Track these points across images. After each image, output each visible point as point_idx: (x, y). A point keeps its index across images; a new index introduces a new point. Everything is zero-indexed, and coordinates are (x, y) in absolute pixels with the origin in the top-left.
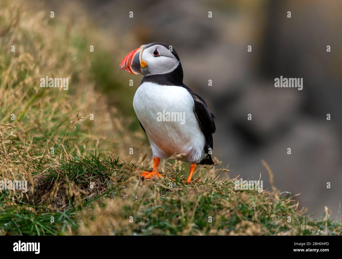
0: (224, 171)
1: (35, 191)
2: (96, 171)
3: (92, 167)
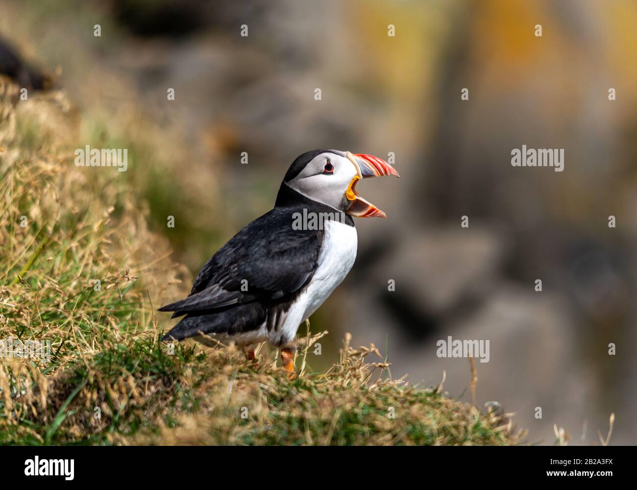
0: (380, 366)
1: (50, 402)
2: (157, 367)
3: (149, 360)
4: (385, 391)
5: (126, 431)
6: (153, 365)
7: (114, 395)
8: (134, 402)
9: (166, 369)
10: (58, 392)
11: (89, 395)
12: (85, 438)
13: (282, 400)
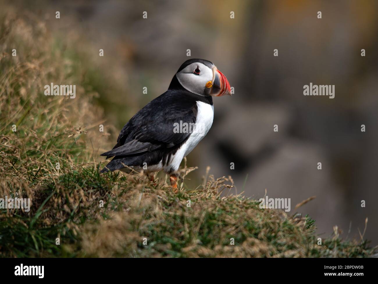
0: (228, 187)
1: (32, 204)
2: (96, 184)
3: (92, 180)
4: (231, 201)
5: (78, 222)
6: (94, 183)
7: (71, 200)
8: (82, 205)
9: (102, 185)
10: (37, 198)
11: (56, 200)
12: (53, 226)
13: (170, 205)
